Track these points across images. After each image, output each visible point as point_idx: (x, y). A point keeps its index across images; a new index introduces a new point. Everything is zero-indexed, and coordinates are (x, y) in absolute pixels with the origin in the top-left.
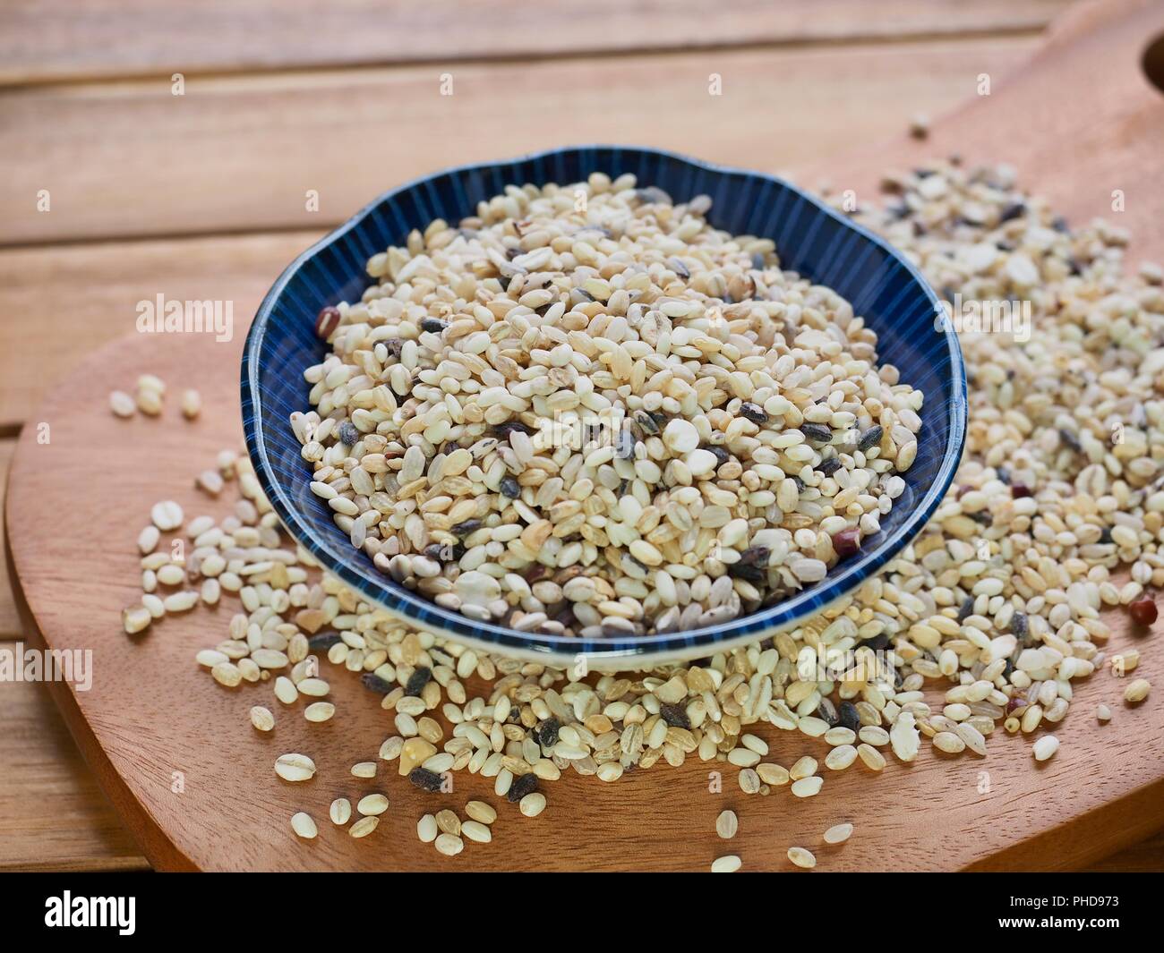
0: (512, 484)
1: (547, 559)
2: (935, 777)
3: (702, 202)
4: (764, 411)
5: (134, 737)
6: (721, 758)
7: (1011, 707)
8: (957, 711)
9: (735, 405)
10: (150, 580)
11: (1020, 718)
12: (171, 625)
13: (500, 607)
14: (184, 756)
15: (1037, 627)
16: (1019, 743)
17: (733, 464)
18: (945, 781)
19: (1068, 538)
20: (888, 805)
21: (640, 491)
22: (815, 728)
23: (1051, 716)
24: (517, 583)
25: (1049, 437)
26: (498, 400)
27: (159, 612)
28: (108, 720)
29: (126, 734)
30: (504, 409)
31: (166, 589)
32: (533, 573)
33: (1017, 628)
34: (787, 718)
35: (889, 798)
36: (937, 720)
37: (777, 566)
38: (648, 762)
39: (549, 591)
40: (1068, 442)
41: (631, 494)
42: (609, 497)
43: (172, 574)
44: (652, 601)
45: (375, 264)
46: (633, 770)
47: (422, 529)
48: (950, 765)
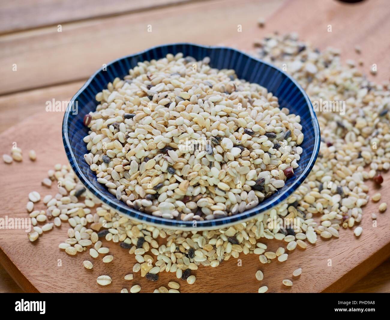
0: (172, 169)
1: (189, 194)
2: (323, 247)
3: (207, 60)
4: (253, 131)
5: (43, 279)
6: (251, 253)
7: (344, 220)
8: (326, 223)
9: (241, 130)
10: (35, 221)
11: (347, 222)
12: (46, 236)
13: (176, 213)
14: (63, 283)
15: (346, 190)
16: (348, 231)
17: (246, 151)
18: (328, 248)
19: (348, 158)
20: (311, 260)
21: (217, 165)
22: (280, 237)
23: (357, 220)
24: (180, 204)
25: (333, 125)
26: (161, 140)
27: (41, 232)
28: (32, 274)
29: (39, 278)
30: (163, 143)
31: (40, 224)
32: (185, 199)
33: (339, 191)
34: (271, 235)
35: (311, 257)
36: (320, 228)
37: (268, 184)
38: (227, 258)
39: (192, 205)
40: (340, 125)
41: (214, 166)
42: (207, 168)
43: (42, 218)
44: (228, 203)
45: (99, 96)
46: (222, 262)
47: (142, 189)
48: (328, 242)
